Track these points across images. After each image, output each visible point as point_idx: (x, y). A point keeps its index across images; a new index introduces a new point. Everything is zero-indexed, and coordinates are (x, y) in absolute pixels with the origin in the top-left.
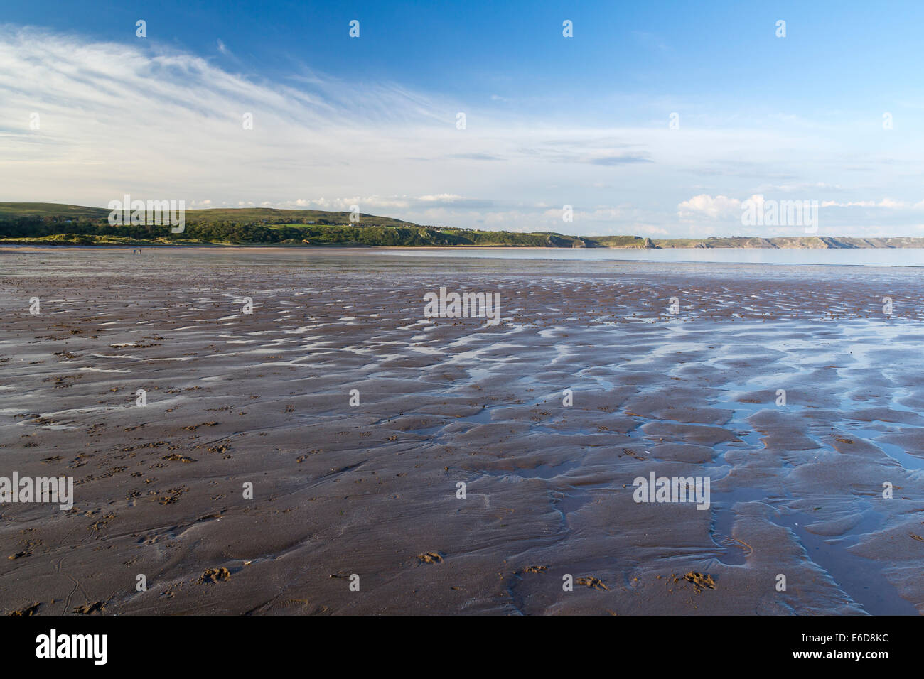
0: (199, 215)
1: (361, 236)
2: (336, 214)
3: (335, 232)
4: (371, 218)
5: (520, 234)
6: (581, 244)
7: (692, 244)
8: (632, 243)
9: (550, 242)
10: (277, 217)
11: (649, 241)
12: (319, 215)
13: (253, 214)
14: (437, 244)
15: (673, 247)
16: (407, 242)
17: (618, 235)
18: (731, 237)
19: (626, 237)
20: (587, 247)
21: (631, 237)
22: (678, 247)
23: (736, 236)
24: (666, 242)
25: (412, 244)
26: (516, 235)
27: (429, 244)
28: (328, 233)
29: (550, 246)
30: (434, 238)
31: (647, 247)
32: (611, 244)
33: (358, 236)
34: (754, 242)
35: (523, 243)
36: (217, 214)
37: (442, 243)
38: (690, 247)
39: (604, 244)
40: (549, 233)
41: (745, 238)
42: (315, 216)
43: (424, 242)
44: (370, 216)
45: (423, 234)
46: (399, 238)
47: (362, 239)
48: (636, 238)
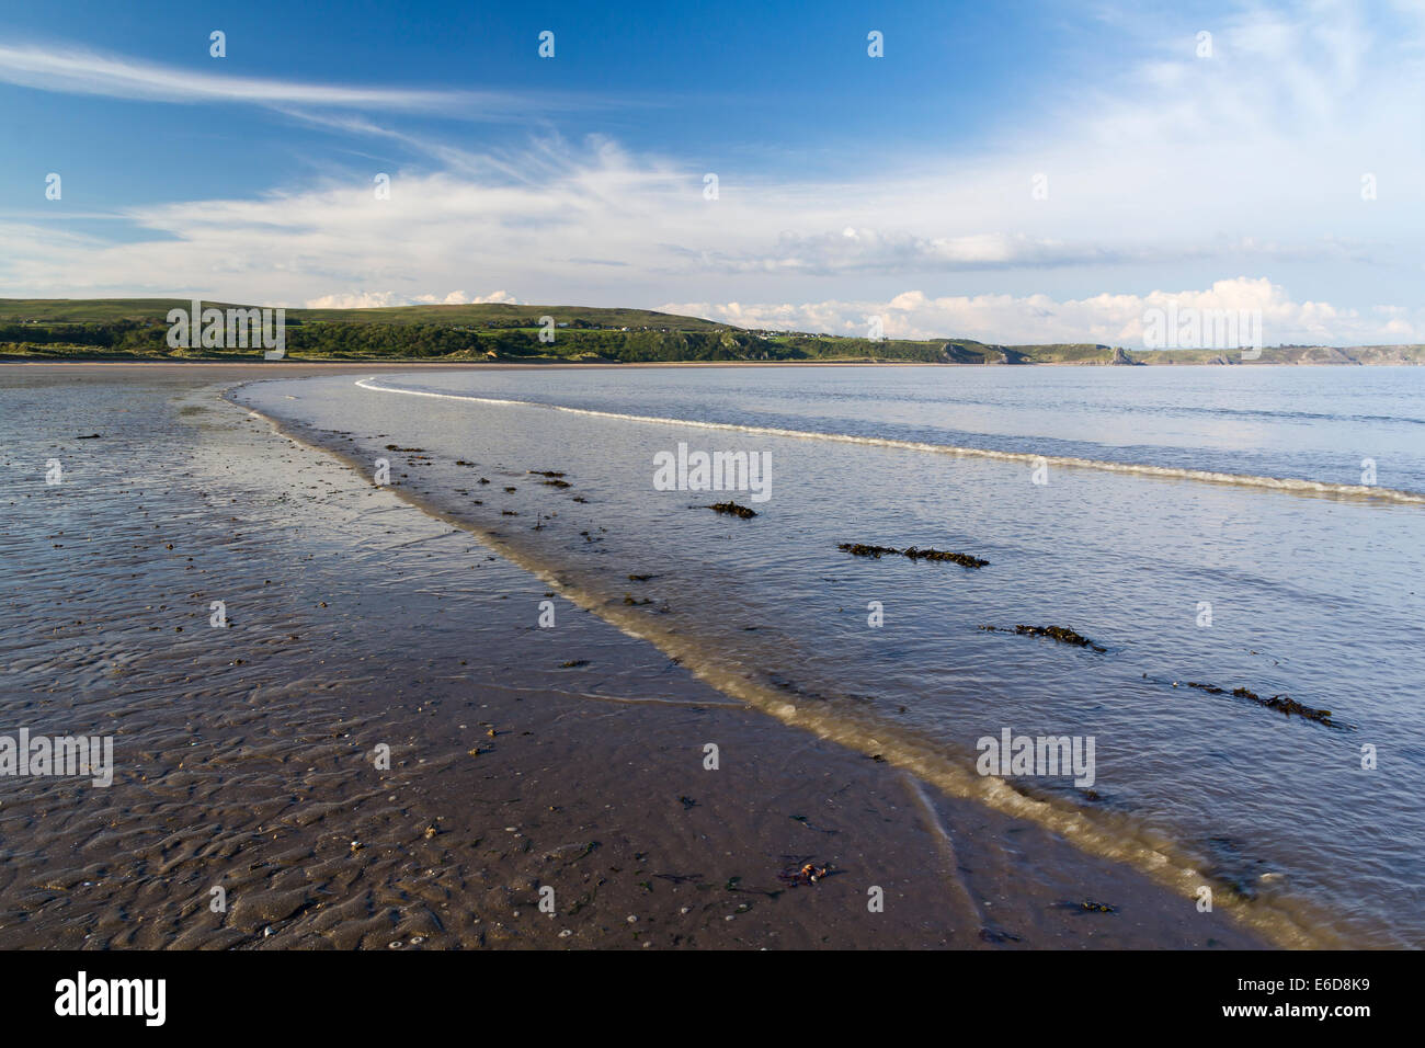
0: (396, 314)
1: (627, 346)
2: (608, 311)
3: (587, 340)
4: (663, 318)
5: (897, 342)
6: (999, 357)
7: (1204, 357)
8: (1091, 356)
9: (945, 355)
10: (512, 318)
11: (1121, 352)
12: (579, 315)
13: (478, 312)
14: (751, 359)
15: (1171, 362)
16: (701, 355)
17: (1068, 343)
18: (1278, 346)
19: (1082, 346)
20: (1009, 363)
21: (1089, 345)
22: (1179, 363)
23: (1287, 344)
24: (1159, 355)
25: (708, 358)
26: (889, 344)
27: (736, 358)
28: (577, 341)
29: (945, 361)
30: (746, 348)
31: (1117, 363)
32: (1057, 357)
33: (622, 346)
34: (1316, 354)
35: (899, 357)
36: (421, 314)
37: (758, 357)
38: (1201, 362)
39: (1044, 357)
40: (945, 341)
41: (1303, 347)
42: (572, 315)
43: (728, 355)
44: (664, 314)
45: (729, 342)
46: (687, 348)
47: (628, 351)
48: (1100, 347)
